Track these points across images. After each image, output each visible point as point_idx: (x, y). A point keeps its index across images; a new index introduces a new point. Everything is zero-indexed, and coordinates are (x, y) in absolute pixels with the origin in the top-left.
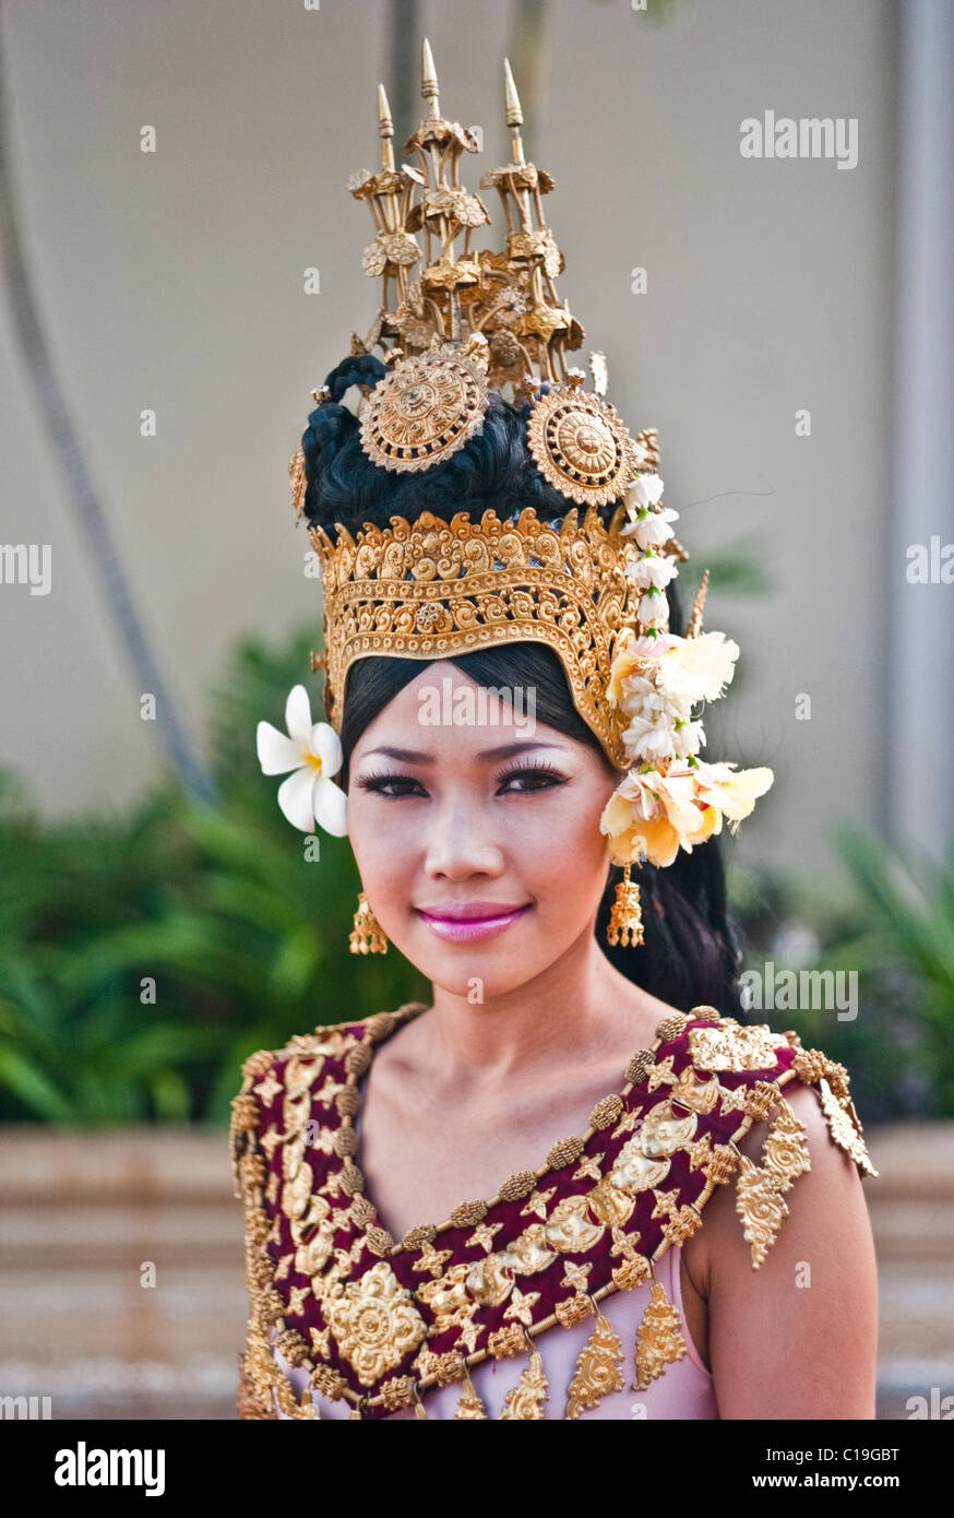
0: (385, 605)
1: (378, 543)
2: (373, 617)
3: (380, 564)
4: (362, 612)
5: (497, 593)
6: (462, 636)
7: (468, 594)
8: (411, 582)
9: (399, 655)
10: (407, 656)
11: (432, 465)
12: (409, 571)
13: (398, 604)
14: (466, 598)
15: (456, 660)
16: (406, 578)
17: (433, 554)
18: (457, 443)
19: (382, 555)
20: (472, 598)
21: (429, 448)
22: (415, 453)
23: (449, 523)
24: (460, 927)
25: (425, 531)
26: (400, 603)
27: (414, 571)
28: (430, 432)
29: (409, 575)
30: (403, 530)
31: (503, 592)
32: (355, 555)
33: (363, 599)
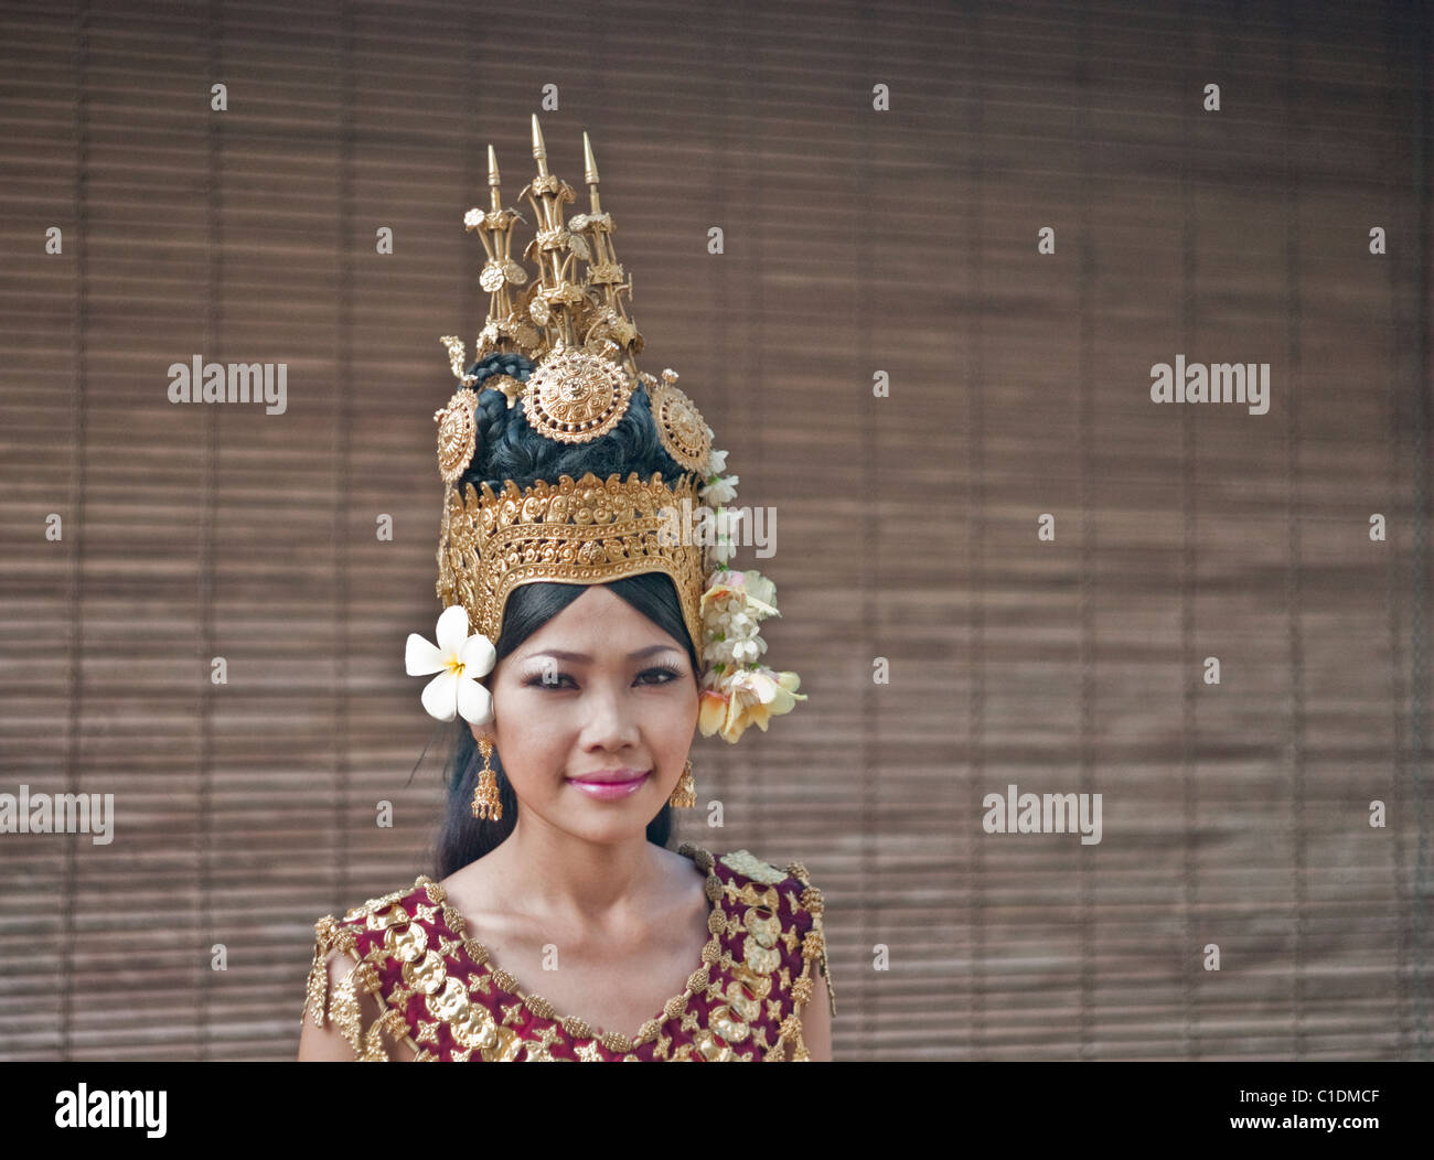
0: (549, 543)
1: (546, 496)
2: (538, 552)
3: (546, 512)
4: (527, 548)
5: (637, 535)
6: (613, 567)
7: (618, 535)
8: (573, 525)
9: (563, 580)
10: (569, 581)
11: (594, 438)
12: (571, 517)
13: (561, 542)
14: (617, 538)
15: (608, 585)
16: (569, 523)
17: (591, 505)
18: (611, 421)
19: (548, 506)
20: (620, 539)
21: (590, 425)
22: (577, 429)
23: (605, 480)
24: (608, 788)
25: (585, 487)
26: (564, 542)
27: (576, 518)
28: (589, 412)
29: (571, 520)
30: (568, 487)
31: (641, 535)
32: (521, 505)
33: (529, 538)
